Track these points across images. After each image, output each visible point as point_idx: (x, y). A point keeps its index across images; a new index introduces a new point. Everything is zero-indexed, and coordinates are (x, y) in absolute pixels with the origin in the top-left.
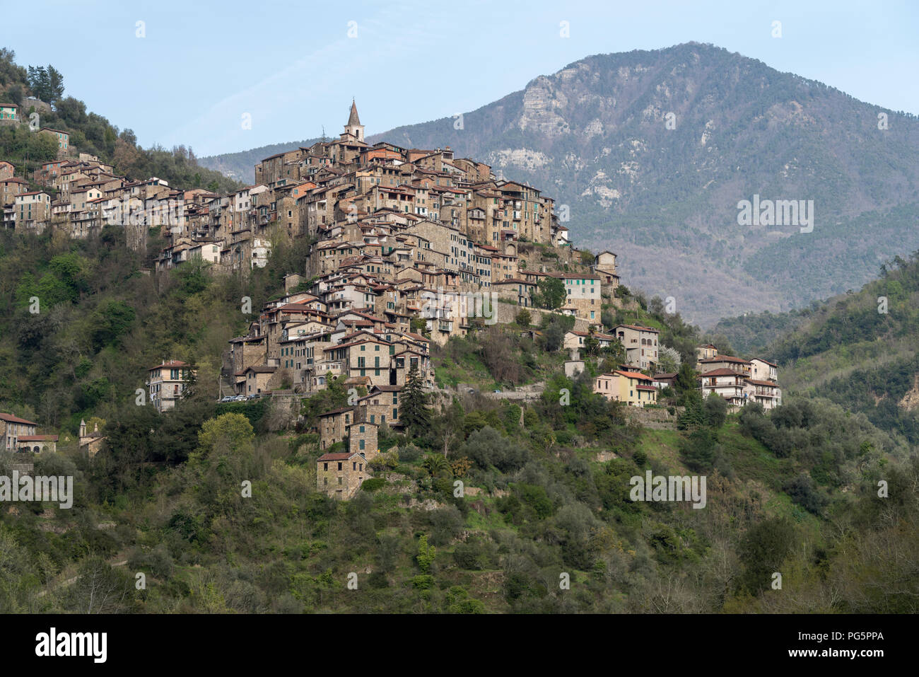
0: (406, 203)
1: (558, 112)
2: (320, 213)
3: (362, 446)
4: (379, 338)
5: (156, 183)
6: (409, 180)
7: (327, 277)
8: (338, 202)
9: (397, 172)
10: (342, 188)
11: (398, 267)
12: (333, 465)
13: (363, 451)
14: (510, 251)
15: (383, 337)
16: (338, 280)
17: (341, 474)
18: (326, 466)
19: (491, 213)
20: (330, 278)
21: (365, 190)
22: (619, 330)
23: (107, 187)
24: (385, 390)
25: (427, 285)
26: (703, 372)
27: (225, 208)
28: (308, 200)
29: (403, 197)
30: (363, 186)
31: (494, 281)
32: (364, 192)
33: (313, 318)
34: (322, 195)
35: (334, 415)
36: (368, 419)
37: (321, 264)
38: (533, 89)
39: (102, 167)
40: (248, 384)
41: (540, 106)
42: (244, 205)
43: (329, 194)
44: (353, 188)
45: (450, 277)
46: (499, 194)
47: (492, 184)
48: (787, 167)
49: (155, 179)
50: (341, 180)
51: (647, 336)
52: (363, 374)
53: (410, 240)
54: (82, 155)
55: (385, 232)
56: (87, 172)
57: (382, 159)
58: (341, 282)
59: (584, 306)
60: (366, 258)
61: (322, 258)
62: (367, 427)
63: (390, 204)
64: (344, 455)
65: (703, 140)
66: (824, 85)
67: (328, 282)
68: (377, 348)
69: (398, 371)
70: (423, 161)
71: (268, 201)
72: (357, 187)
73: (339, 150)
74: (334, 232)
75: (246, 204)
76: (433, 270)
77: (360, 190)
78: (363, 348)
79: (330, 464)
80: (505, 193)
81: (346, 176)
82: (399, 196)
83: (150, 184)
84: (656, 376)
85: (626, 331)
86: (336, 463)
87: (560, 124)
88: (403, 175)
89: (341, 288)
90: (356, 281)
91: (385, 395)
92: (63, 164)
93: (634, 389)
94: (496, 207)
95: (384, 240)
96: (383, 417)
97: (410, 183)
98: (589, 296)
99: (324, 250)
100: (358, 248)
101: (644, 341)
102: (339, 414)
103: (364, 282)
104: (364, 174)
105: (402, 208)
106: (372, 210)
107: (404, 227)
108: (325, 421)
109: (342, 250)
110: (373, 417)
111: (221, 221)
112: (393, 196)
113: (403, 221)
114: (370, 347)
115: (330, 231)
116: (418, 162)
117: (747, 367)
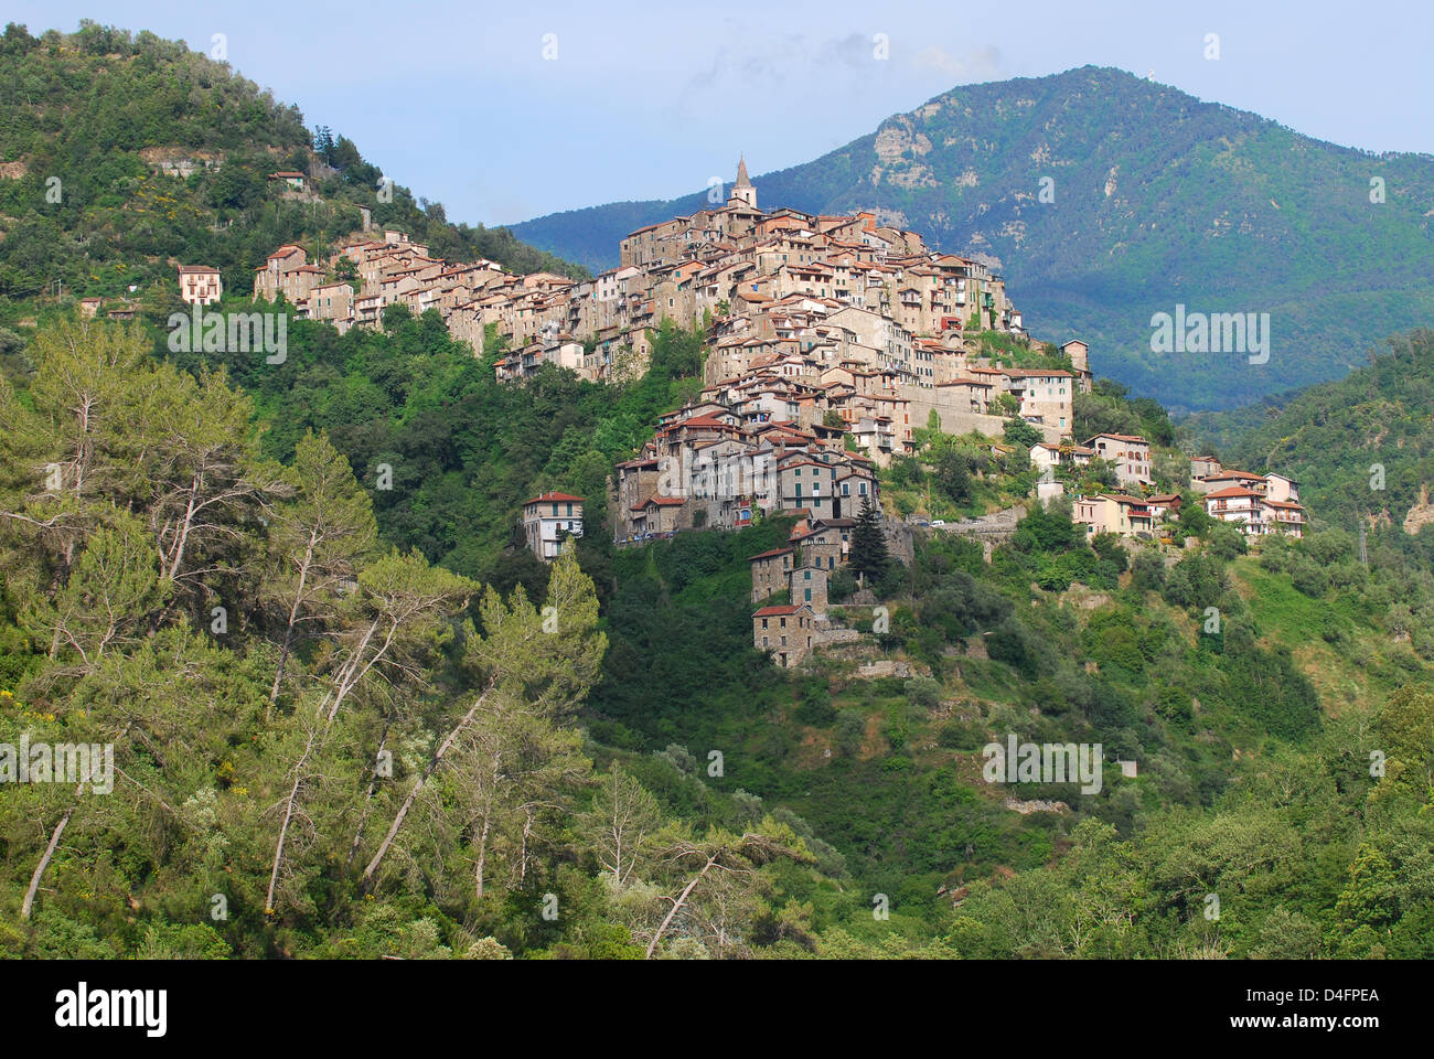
0: (822, 284)
1: (920, 160)
2: (712, 301)
3: (808, 597)
4: (815, 459)
5: (485, 267)
6: (824, 255)
7: (737, 383)
8: (735, 288)
9: (808, 246)
10: (738, 268)
11: (821, 368)
12: (774, 621)
13: (809, 603)
14: (953, 344)
15: (820, 457)
16: (752, 386)
17: (784, 632)
18: (765, 622)
19: (927, 295)
20: (742, 384)
21: (769, 270)
22: (1097, 442)
23: (423, 275)
24: (830, 526)
25: (859, 390)
26: (1210, 493)
27: (585, 296)
28: (694, 283)
29: (818, 278)
30: (767, 265)
31: (938, 383)
32: (768, 273)
33: (729, 435)
34: (712, 277)
35: (768, 558)
36: (812, 563)
37: (724, 366)
38: (887, 131)
39: (415, 249)
40: (649, 520)
41: (896, 153)
42: (609, 293)
43: (722, 277)
44: (753, 267)
45: (887, 378)
46: (937, 270)
47: (926, 259)
48: (1216, 223)
49: (485, 262)
50: (736, 258)
51: (1134, 448)
52: (799, 505)
53: (832, 335)
54: (388, 235)
55: (802, 323)
56: (396, 256)
57: (786, 230)
58: (756, 389)
59: (1052, 412)
60: (781, 357)
61: (725, 359)
62: (813, 572)
63: (803, 286)
64: (787, 609)
65: (1108, 191)
66: (1260, 118)
67: (739, 389)
68: (816, 472)
69: (843, 501)
70: (838, 231)
71: (642, 287)
72: (758, 268)
73: (727, 219)
74: (737, 325)
75: (613, 291)
76: (866, 369)
77: (763, 269)
78: (798, 473)
79: (770, 620)
80: (944, 269)
81: (741, 253)
82: (813, 278)
83: (478, 268)
84: (1152, 498)
85: (1108, 442)
86: (777, 619)
87: (923, 175)
88: (816, 249)
89: (755, 396)
90: (776, 388)
91: (832, 531)
92: (368, 247)
93: (1125, 515)
94: (935, 288)
95: (802, 333)
96: (831, 559)
97: (824, 260)
98: (1058, 398)
99: (726, 348)
100: (769, 345)
101: (1131, 454)
102: (776, 556)
103: (783, 388)
104: (765, 249)
105: (817, 292)
106: (779, 296)
107: (823, 316)
108: (756, 566)
109: (750, 347)
110: (818, 559)
111: (581, 314)
112: (805, 277)
113: (821, 308)
114: (807, 471)
115: (731, 323)
116: (831, 232)
117: (1261, 485)
